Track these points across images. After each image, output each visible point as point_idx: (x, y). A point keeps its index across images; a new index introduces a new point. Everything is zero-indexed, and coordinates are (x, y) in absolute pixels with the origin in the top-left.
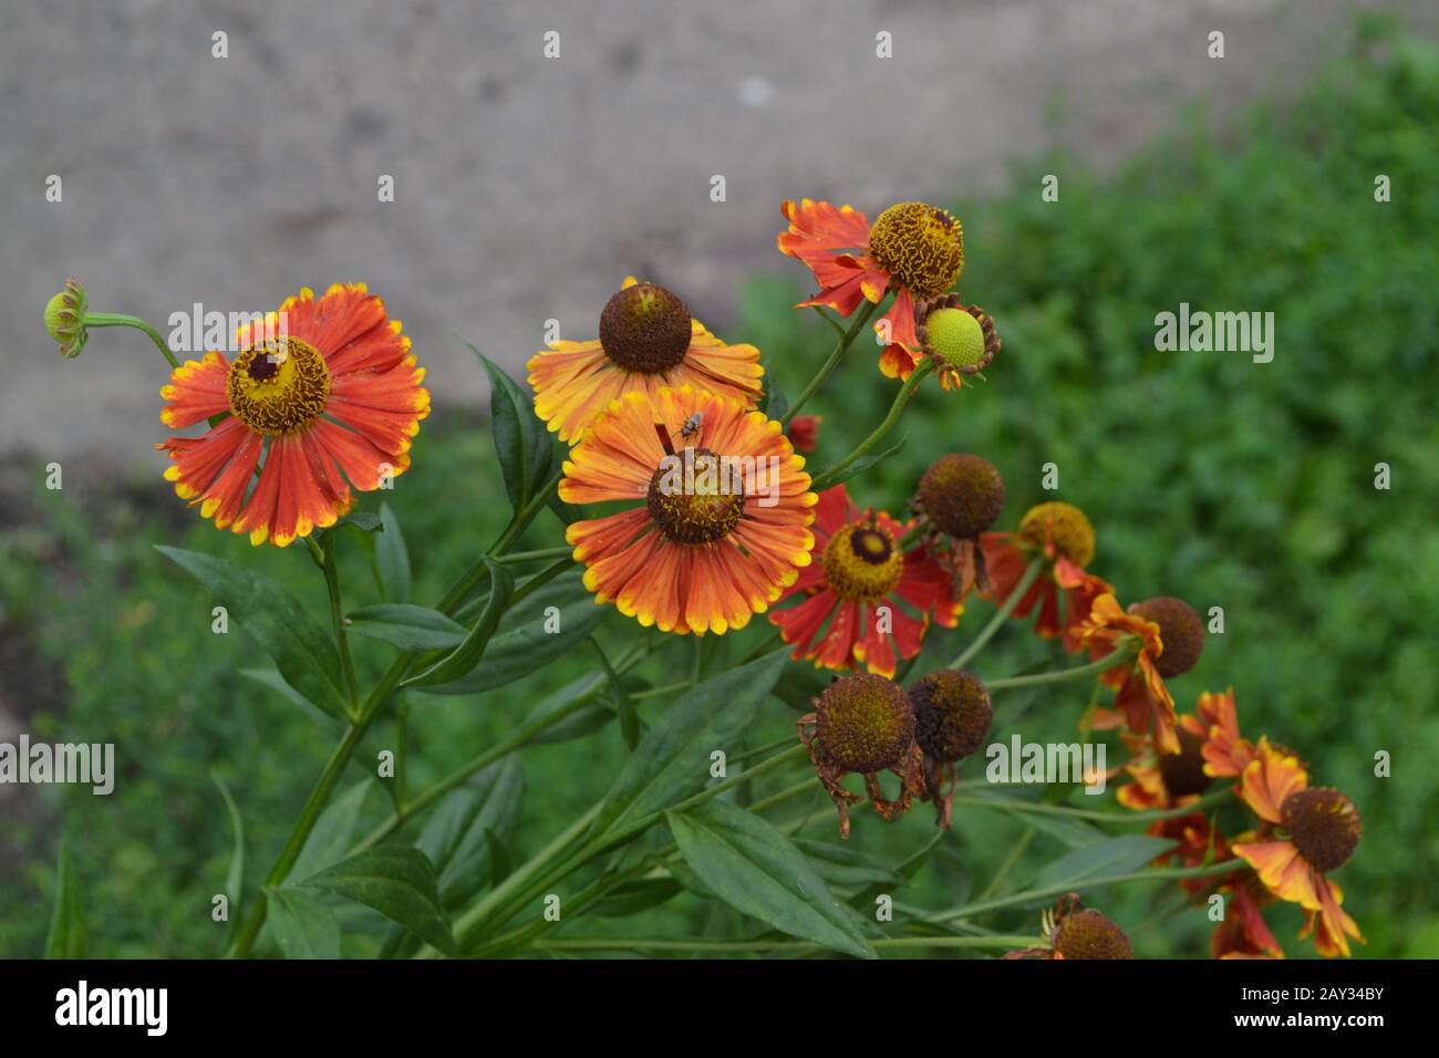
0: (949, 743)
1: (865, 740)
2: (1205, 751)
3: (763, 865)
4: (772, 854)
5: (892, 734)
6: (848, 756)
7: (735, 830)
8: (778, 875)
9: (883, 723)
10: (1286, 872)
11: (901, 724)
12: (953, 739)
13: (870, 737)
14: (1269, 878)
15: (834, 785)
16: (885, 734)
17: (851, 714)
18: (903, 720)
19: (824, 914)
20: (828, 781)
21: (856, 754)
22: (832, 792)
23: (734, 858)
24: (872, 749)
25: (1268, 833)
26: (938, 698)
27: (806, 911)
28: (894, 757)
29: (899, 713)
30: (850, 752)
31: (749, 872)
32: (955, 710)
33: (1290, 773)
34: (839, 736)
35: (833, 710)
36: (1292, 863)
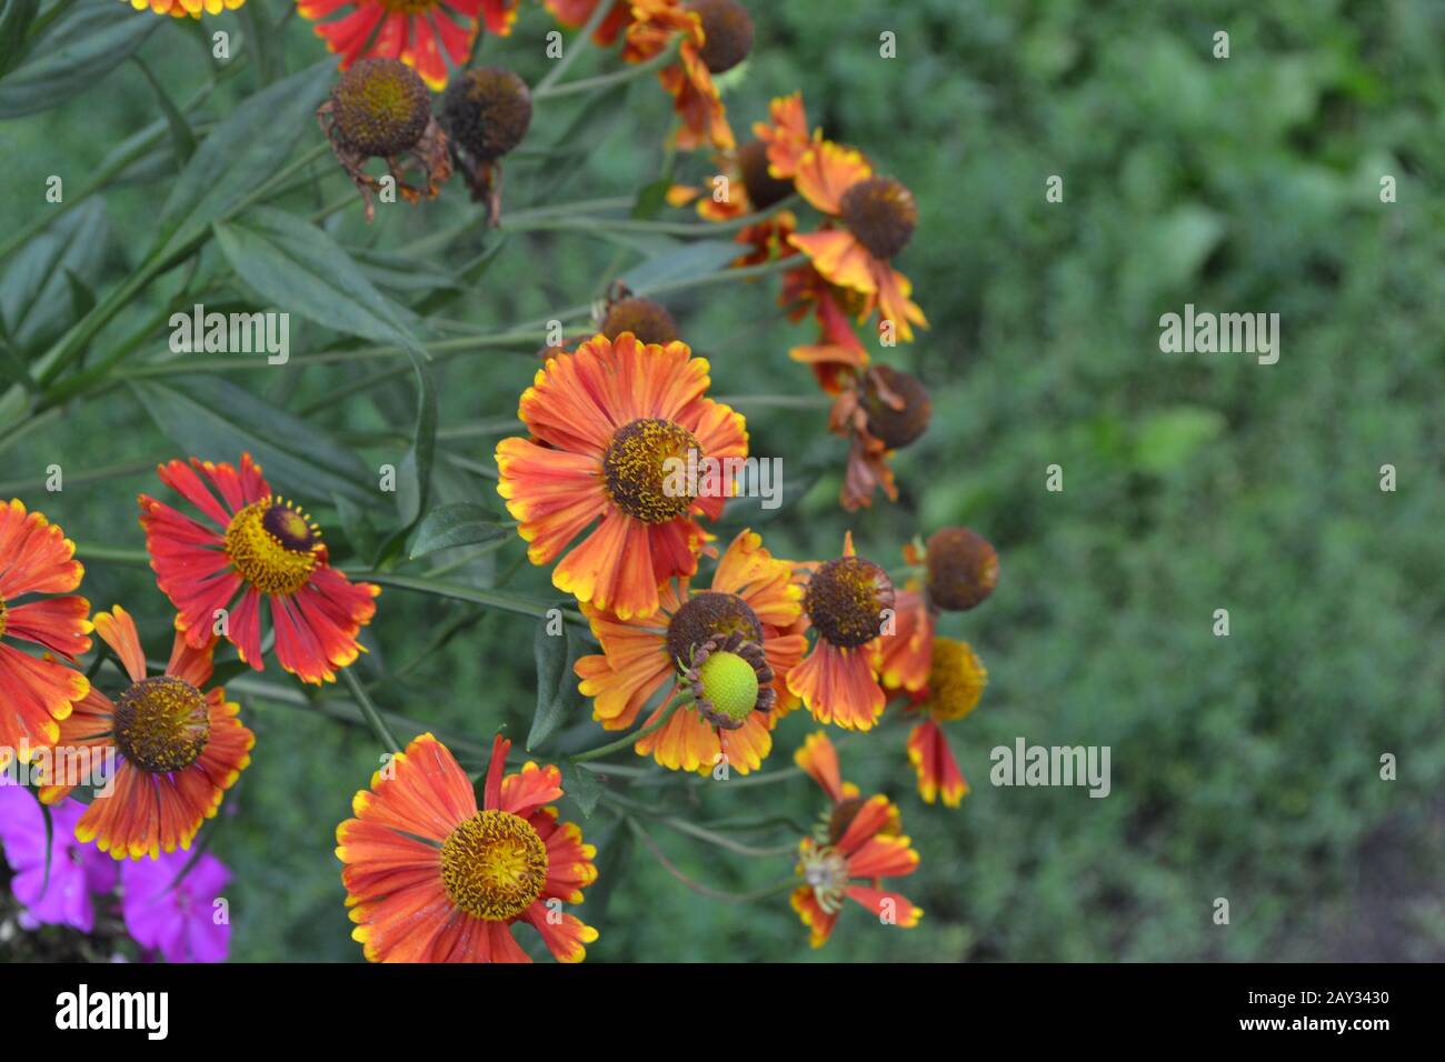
0: (488, 138)
1: (378, 121)
2: (772, 153)
3: (307, 265)
4: (315, 254)
5: (406, 114)
6: (363, 139)
7: (279, 233)
8: (322, 274)
9: (397, 104)
10: (843, 259)
11: (415, 104)
12: (492, 133)
13: (383, 118)
14: (824, 265)
15: (356, 172)
16: (399, 114)
17: (363, 96)
18: (416, 100)
19: (369, 308)
20: (350, 168)
21: (372, 136)
22: (355, 179)
23: (280, 260)
24: (387, 129)
25: (826, 223)
26: (475, 93)
27: (350, 307)
28: (411, 138)
29: (412, 93)
30: (365, 134)
31: (294, 272)
32: (491, 104)
33: (853, 169)
34: (353, 119)
35: (346, 94)
36: (848, 251)
